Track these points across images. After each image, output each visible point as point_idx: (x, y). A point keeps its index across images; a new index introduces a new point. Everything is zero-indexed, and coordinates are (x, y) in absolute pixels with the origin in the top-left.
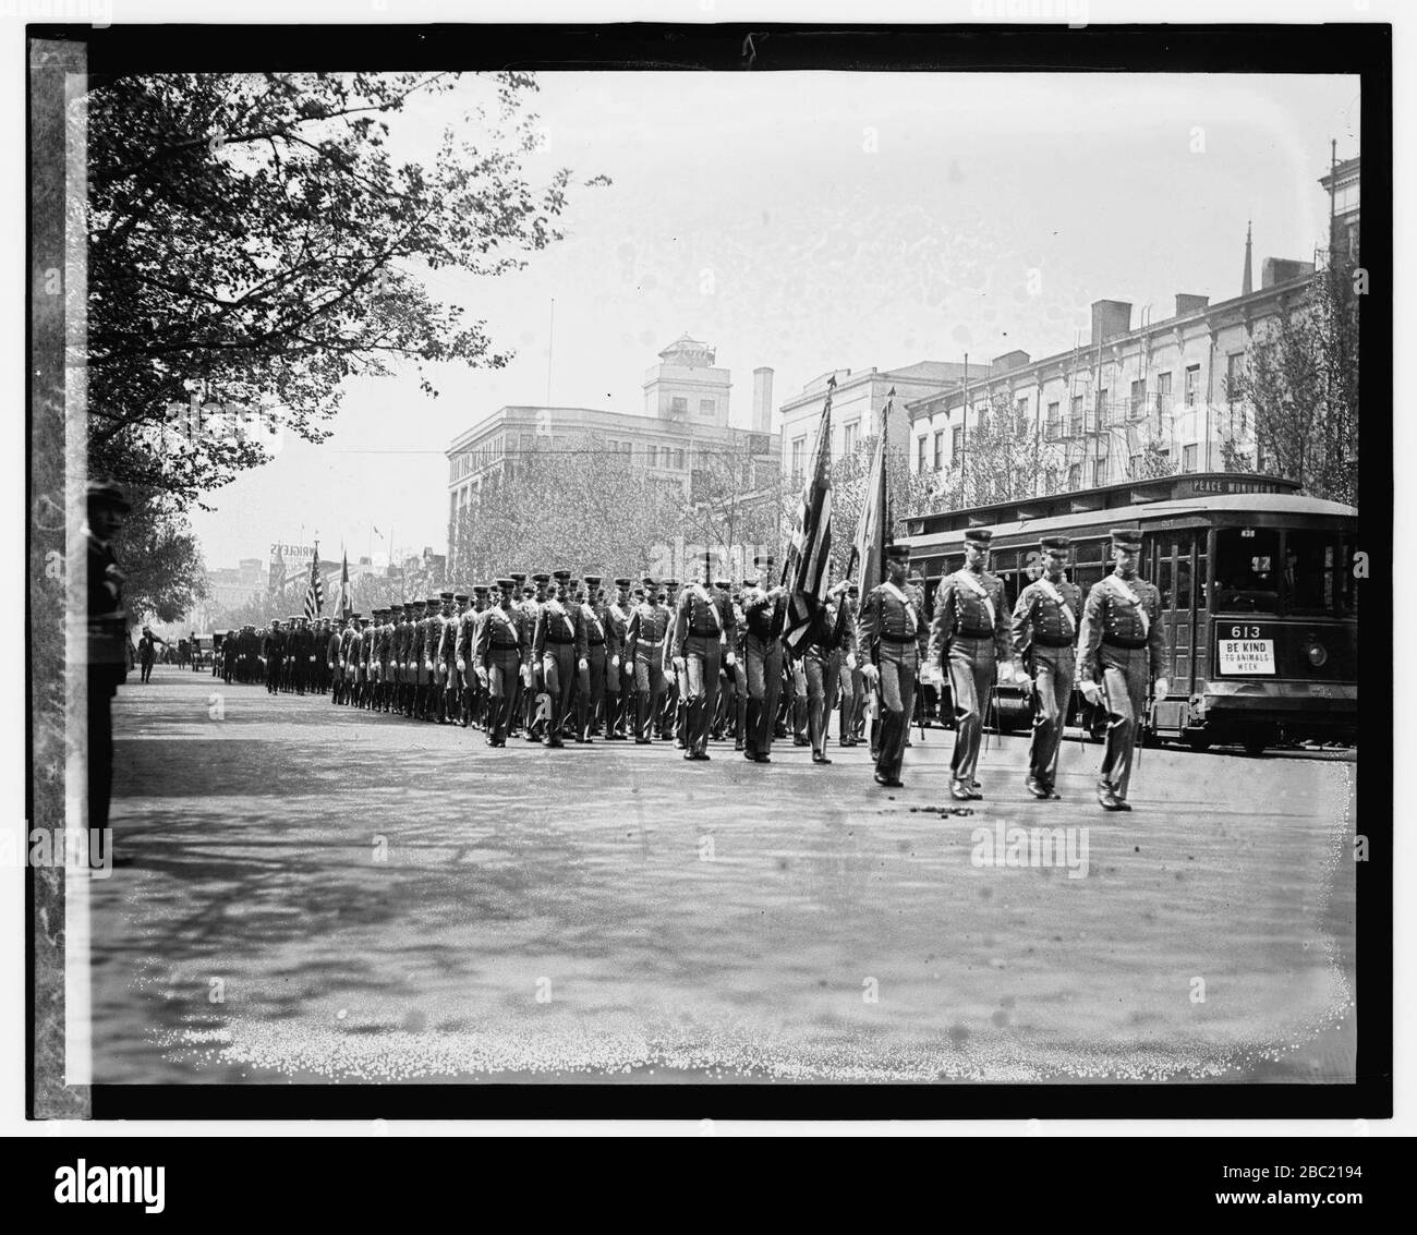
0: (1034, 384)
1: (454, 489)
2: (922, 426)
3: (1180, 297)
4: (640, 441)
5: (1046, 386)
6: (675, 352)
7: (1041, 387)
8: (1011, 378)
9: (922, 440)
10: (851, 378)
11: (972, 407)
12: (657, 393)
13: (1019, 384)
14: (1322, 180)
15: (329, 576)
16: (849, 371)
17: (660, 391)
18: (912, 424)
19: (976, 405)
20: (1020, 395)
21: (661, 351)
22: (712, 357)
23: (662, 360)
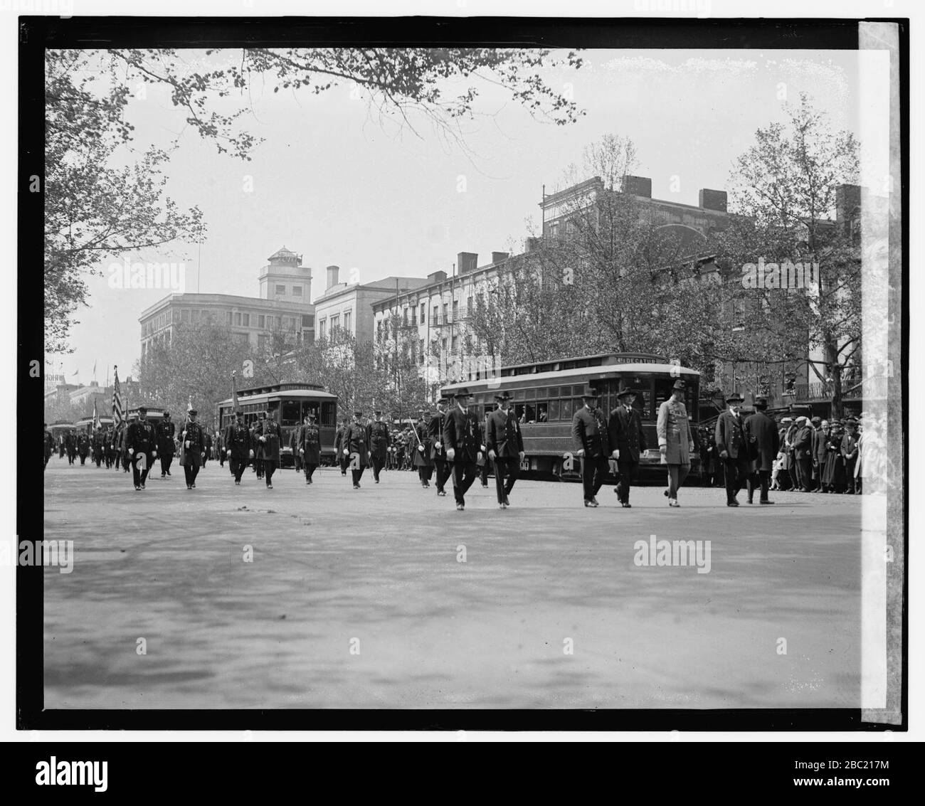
0: (427, 296)
1: (144, 341)
2: (380, 316)
3: (495, 254)
4: (254, 313)
5: (433, 297)
6: (277, 258)
7: (430, 297)
8: (417, 293)
9: (379, 323)
10: (347, 288)
11: (401, 306)
12: (266, 283)
13: (421, 295)
14: (539, 204)
15: (70, 394)
16: (346, 284)
17: (268, 281)
18: (375, 314)
19: (403, 306)
20: (422, 301)
21: (269, 257)
22: (300, 261)
23: (269, 263)
